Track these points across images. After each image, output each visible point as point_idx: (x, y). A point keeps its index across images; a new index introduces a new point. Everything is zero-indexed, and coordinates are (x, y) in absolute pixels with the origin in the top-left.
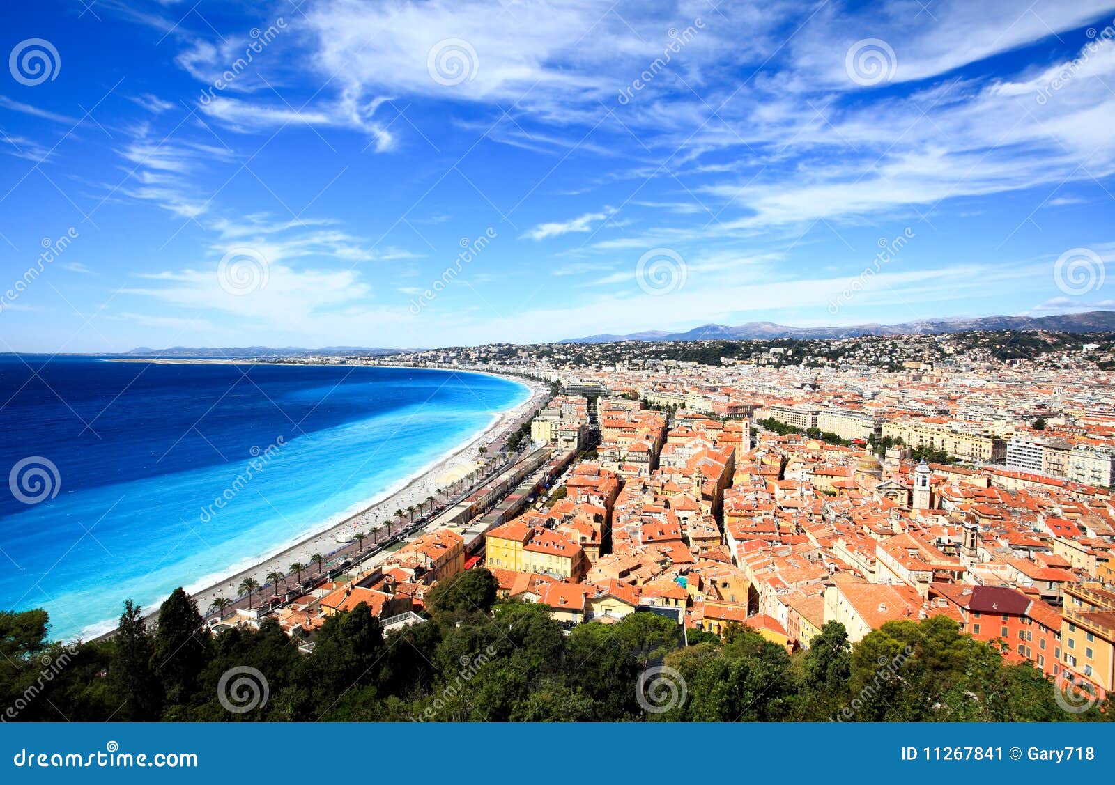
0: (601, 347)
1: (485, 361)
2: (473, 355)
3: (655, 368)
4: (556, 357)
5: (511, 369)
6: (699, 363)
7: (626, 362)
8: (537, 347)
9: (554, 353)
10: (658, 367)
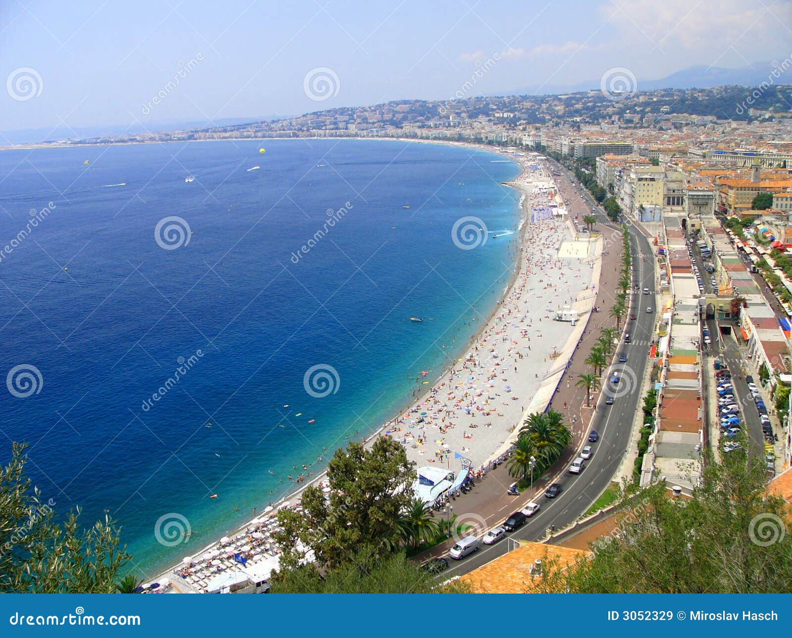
0: (560, 100)
1: (398, 125)
2: (374, 118)
3: (658, 126)
4: (497, 115)
5: (435, 132)
6: (719, 118)
7: (615, 118)
8: (465, 103)
9: (493, 110)
10: (663, 125)
